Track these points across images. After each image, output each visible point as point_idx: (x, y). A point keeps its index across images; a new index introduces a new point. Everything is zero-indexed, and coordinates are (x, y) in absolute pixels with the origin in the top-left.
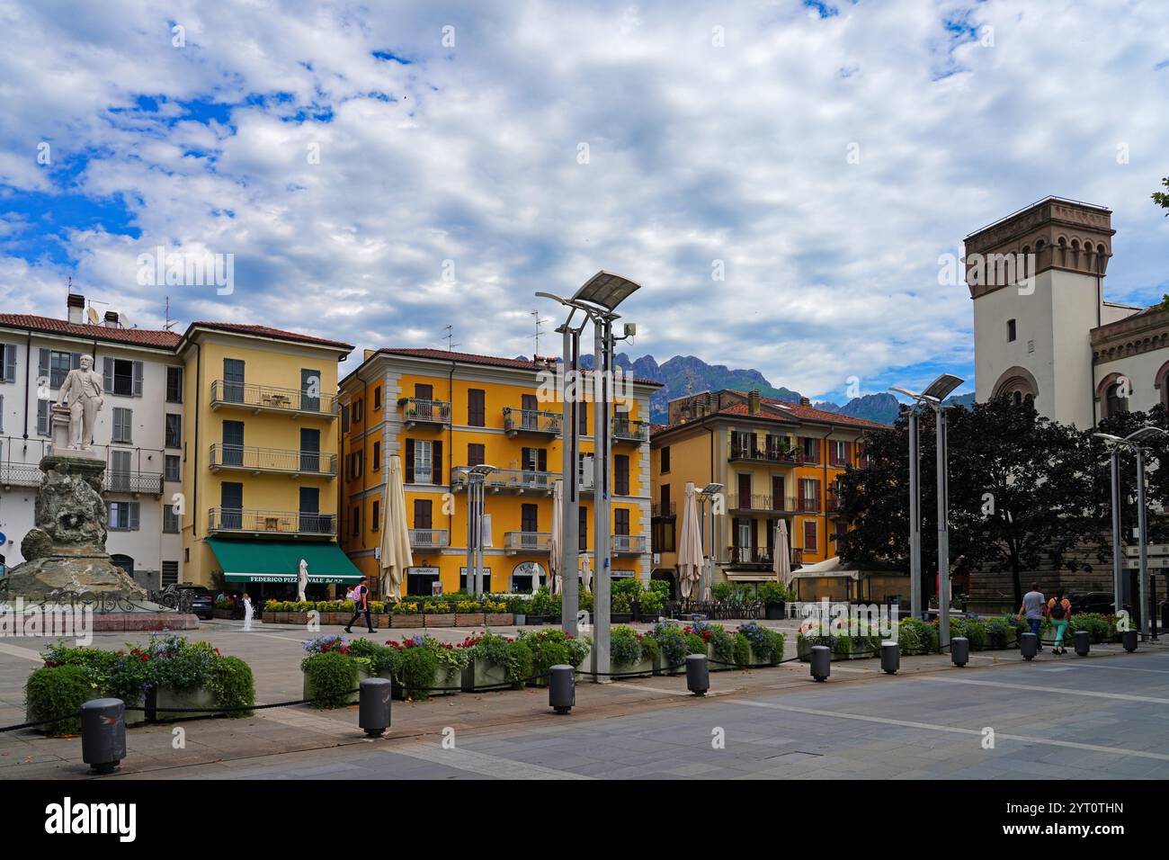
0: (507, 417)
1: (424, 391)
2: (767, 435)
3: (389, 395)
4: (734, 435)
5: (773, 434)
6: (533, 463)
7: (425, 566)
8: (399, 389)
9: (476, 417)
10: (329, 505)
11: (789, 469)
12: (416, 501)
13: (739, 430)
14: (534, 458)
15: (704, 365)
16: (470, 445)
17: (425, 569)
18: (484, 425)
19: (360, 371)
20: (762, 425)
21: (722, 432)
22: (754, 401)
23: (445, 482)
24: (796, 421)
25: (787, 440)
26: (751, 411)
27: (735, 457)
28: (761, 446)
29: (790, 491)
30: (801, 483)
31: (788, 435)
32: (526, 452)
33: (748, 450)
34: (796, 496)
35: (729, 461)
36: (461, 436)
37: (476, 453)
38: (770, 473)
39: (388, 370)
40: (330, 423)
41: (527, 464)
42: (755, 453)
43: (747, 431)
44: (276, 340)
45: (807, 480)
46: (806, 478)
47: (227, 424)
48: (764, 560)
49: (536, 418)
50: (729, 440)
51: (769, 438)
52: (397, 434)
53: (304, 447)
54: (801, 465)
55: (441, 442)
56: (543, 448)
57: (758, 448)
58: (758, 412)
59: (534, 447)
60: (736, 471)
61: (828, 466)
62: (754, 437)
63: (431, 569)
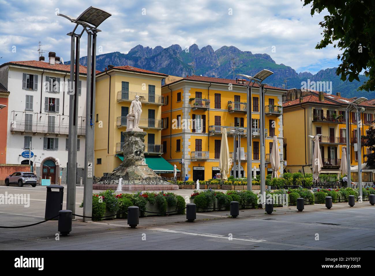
0: (229, 105)
1: (199, 94)
2: (327, 110)
3: (186, 97)
4: (315, 111)
5: (329, 110)
6: (238, 124)
7: (199, 167)
8: (190, 94)
9: (218, 105)
10: (158, 141)
11: (336, 125)
12: (196, 140)
13: (316, 108)
14: (239, 121)
15: (239, 51)
16: (215, 117)
17: (199, 168)
18: (220, 108)
19: (169, 86)
20: (326, 106)
21: (310, 109)
22: (322, 96)
23: (207, 133)
24: (339, 104)
25: (335, 112)
26: (320, 100)
27: (315, 120)
28: (325, 115)
29: (337, 135)
30: (341, 131)
31: (336, 110)
32: (236, 119)
33: (320, 117)
34: (339, 136)
35: (313, 122)
36: (212, 113)
37: (218, 119)
38: (328, 126)
39: (186, 86)
40: (159, 107)
41: (236, 124)
42: (323, 118)
43: (319, 109)
44: (141, 74)
45: (343, 129)
46: (343, 128)
47: (123, 108)
48: (327, 164)
49: (240, 105)
50: (312, 112)
51: (328, 112)
52: (189, 112)
53: (149, 117)
54: (342, 123)
55: (205, 115)
56: (242, 117)
57: (324, 116)
58: (323, 101)
59: (239, 117)
60: (315, 126)
61: (352, 123)
62: (322, 111)
63: (201, 168)
